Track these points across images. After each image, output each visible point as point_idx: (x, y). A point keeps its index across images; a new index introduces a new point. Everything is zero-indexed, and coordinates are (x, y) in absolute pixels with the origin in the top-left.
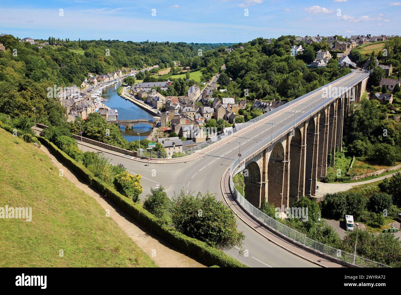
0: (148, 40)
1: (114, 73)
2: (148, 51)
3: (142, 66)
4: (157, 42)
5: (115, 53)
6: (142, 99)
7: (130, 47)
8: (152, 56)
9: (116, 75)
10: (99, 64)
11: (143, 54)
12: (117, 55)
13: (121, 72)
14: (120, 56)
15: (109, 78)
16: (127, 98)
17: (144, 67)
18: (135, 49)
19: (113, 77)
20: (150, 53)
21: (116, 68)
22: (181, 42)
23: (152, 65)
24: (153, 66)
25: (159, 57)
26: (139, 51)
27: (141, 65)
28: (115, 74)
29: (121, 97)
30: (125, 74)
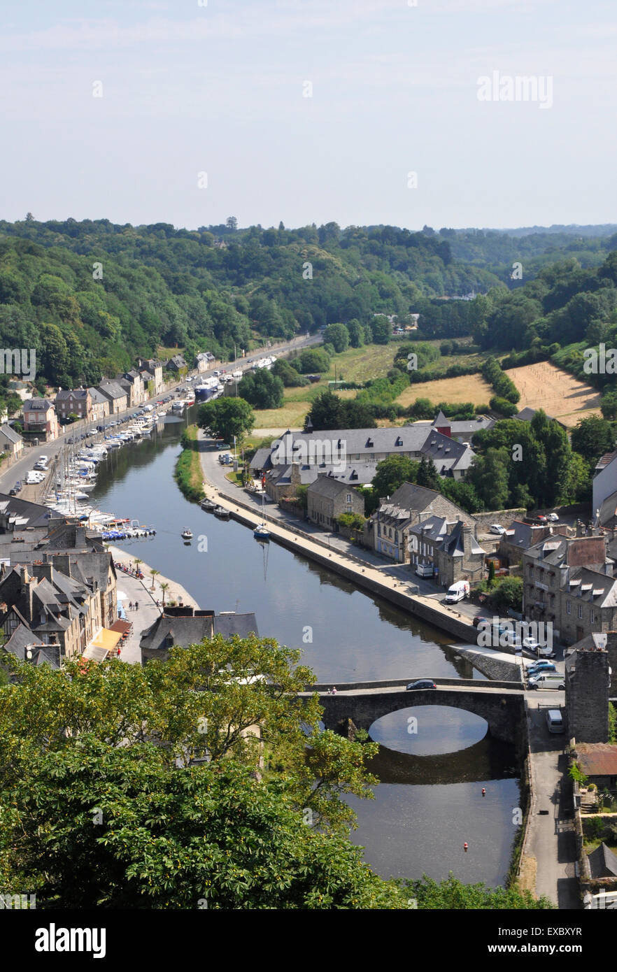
0: (232, 221)
1: (131, 379)
2: (257, 269)
3: (246, 339)
4: (282, 226)
5: (123, 281)
6: (337, 529)
7: (168, 251)
8: (276, 291)
9: (138, 384)
10: (61, 336)
11: (229, 282)
12: (131, 287)
13: (159, 371)
14: (147, 294)
15: (111, 405)
16: (230, 507)
17: (251, 343)
18: (193, 259)
19: (129, 399)
20: (266, 280)
21: (133, 350)
22: (378, 224)
23: (286, 332)
24: (289, 338)
25: (309, 295)
26: (210, 266)
27: (241, 337)
28: (137, 379)
29: (210, 510)
30: (177, 379)
